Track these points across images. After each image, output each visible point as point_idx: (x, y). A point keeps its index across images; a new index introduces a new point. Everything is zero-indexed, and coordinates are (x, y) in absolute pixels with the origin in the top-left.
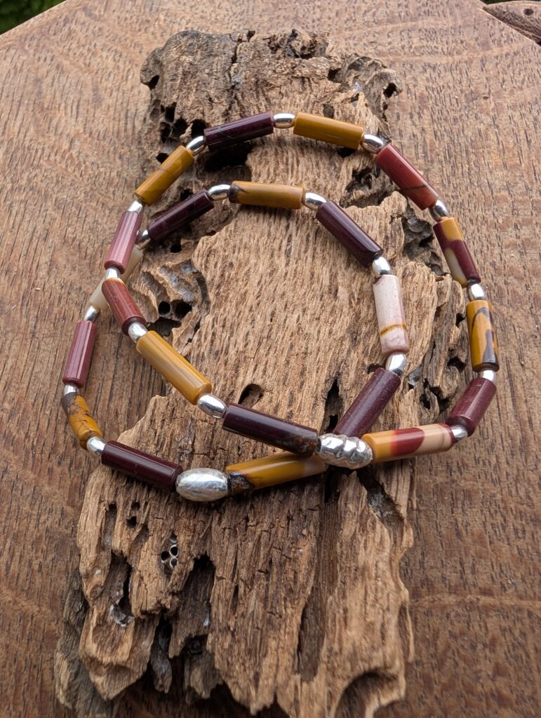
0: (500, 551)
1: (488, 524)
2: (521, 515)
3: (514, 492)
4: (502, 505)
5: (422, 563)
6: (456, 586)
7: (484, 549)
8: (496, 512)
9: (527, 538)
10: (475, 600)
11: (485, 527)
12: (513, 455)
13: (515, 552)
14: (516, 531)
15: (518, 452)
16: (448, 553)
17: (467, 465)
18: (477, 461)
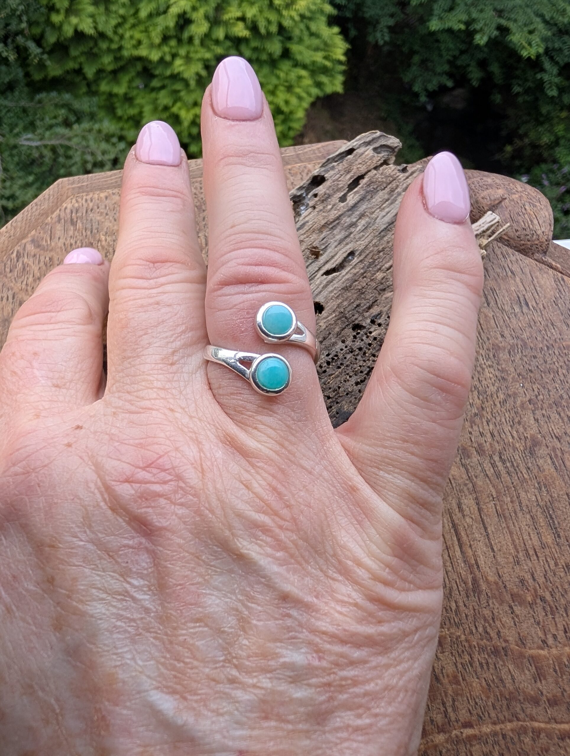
0: (471, 685)
1: (458, 664)
2: (482, 649)
6: (443, 725)
7: (459, 687)
9: (491, 670)
10: (459, 734)
11: (456, 667)
12: (468, 597)
13: (484, 683)
14: (481, 664)
15: (472, 594)
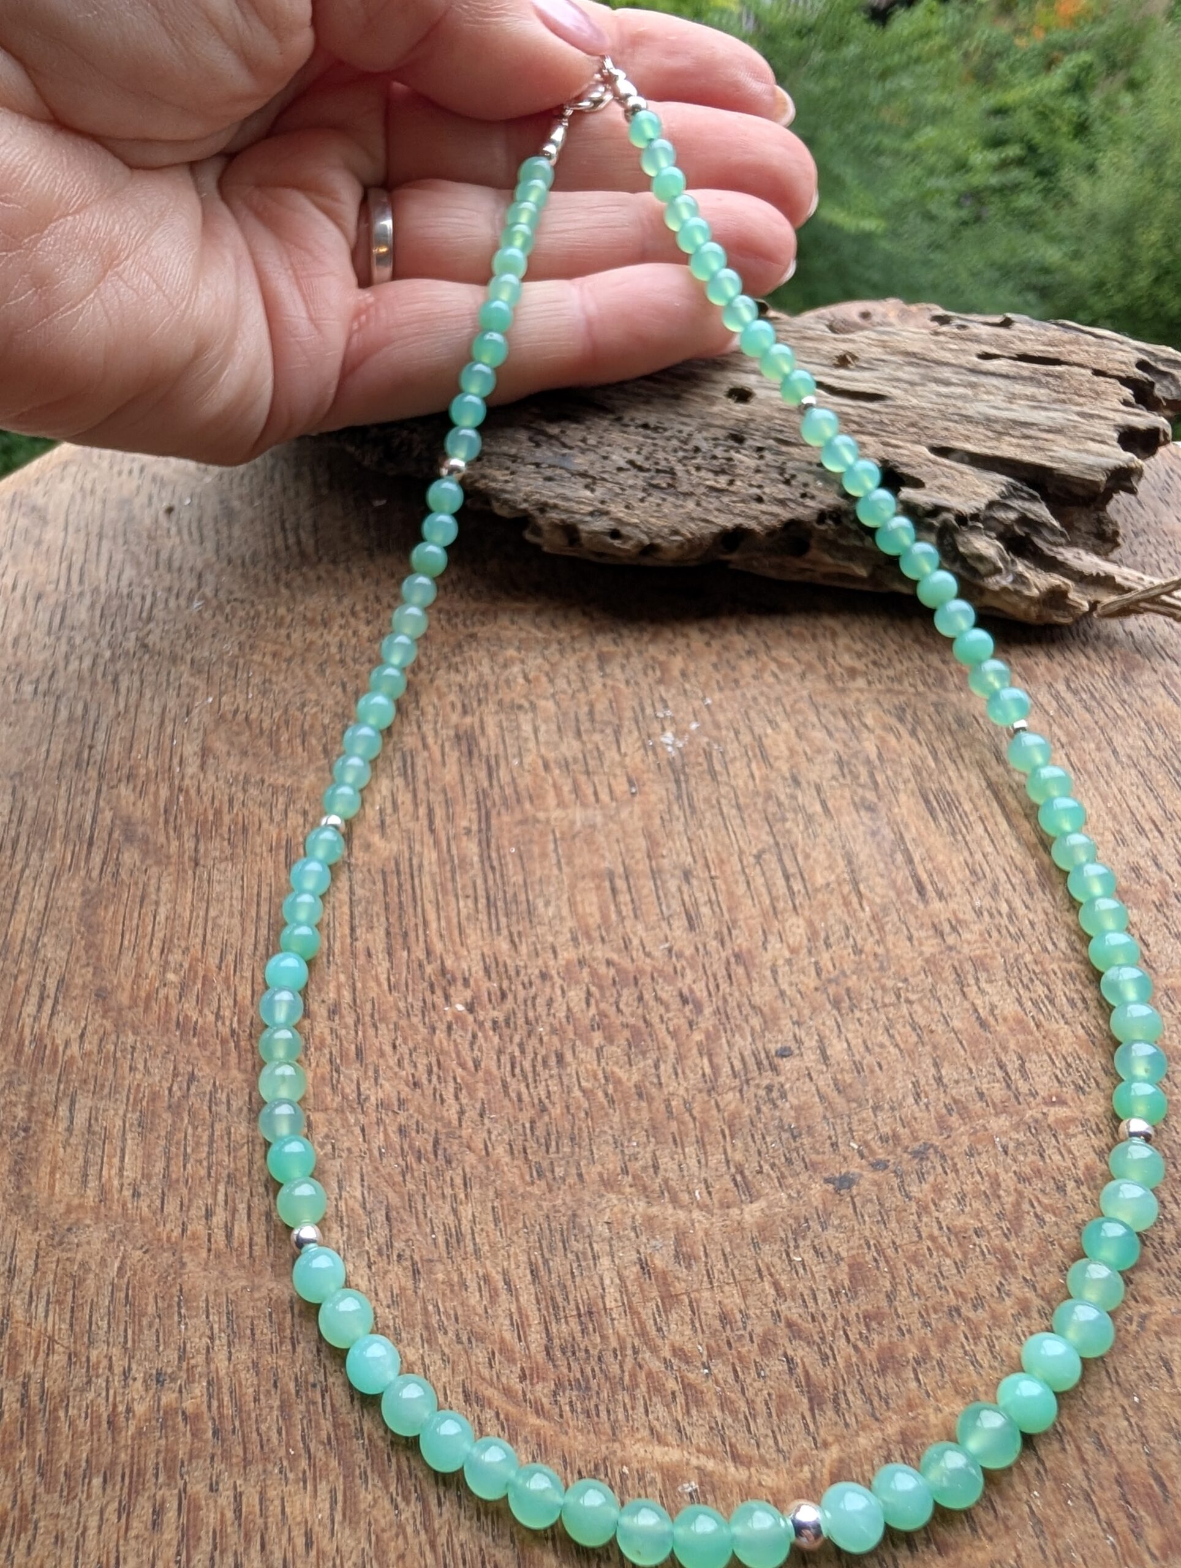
0: (1056, 1035)
1: (1024, 1000)
3: (1050, 947)
4: (1038, 969)
5: (939, 1080)
8: (1032, 980)
13: (1080, 1031)
16: (976, 1055)
17: (965, 922)
18: (979, 913)
